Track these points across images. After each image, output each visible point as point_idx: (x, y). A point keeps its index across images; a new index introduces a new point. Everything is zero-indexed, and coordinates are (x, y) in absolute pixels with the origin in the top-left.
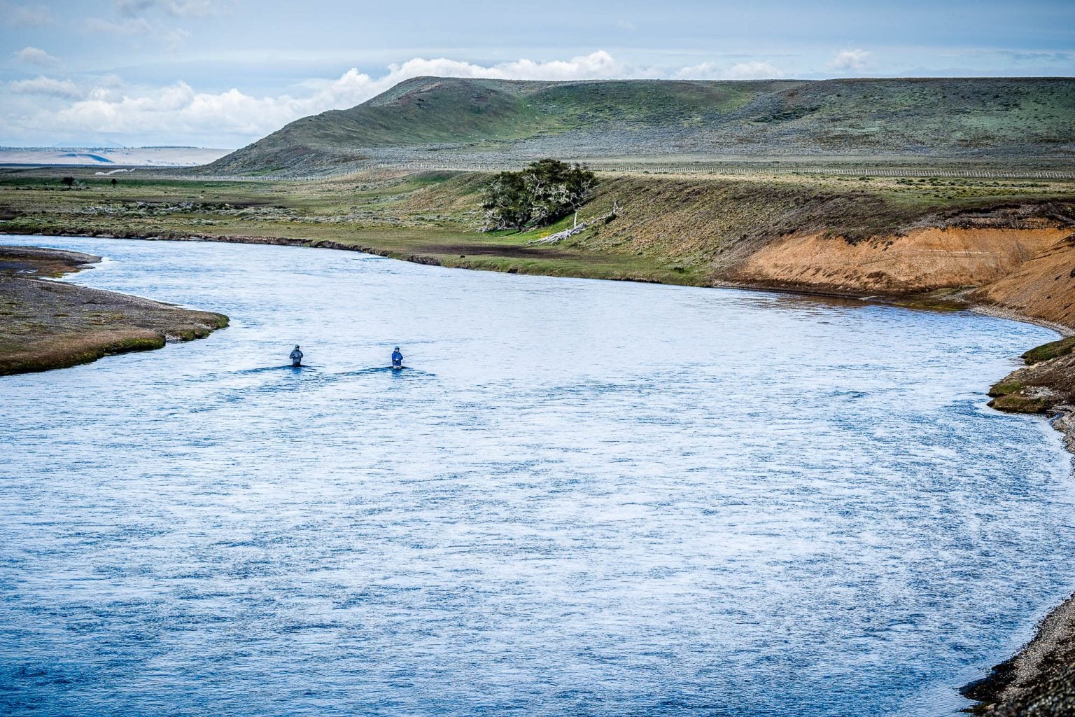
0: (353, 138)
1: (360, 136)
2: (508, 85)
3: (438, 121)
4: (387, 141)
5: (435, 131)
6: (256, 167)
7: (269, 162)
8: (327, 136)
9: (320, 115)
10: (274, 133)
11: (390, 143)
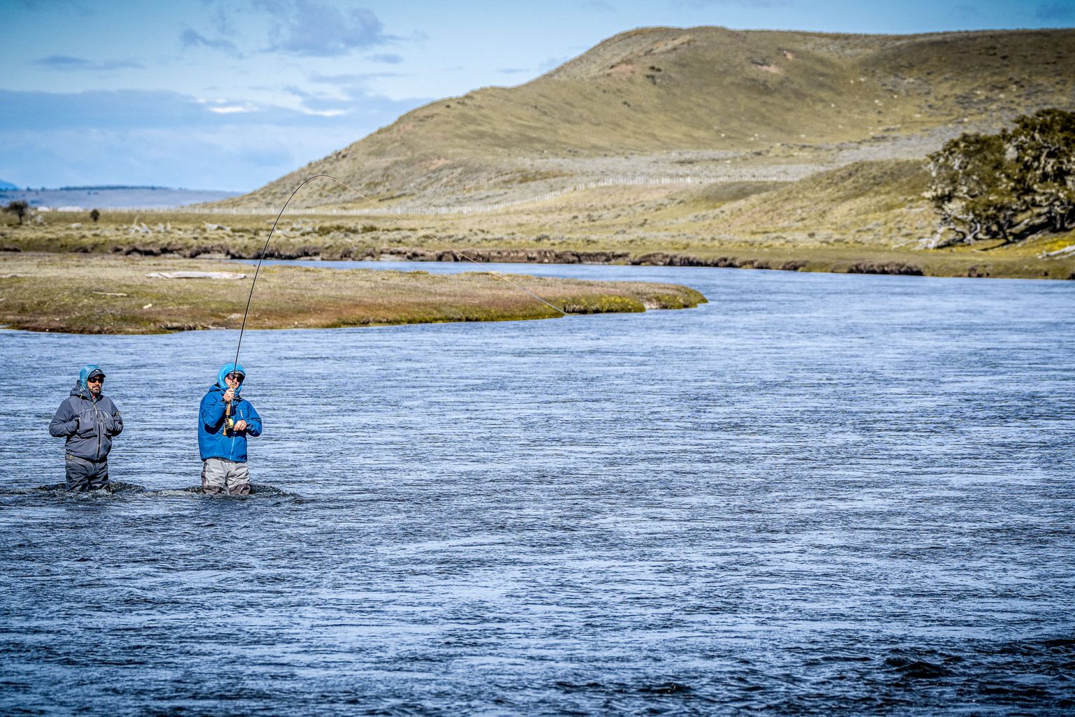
0: (531, 140)
1: (543, 135)
2: (818, 40)
3: (690, 109)
4: (594, 147)
5: (685, 129)
6: (347, 196)
7: (372, 185)
8: (481, 135)
9: (468, 97)
10: (380, 131)
11: (602, 149)
